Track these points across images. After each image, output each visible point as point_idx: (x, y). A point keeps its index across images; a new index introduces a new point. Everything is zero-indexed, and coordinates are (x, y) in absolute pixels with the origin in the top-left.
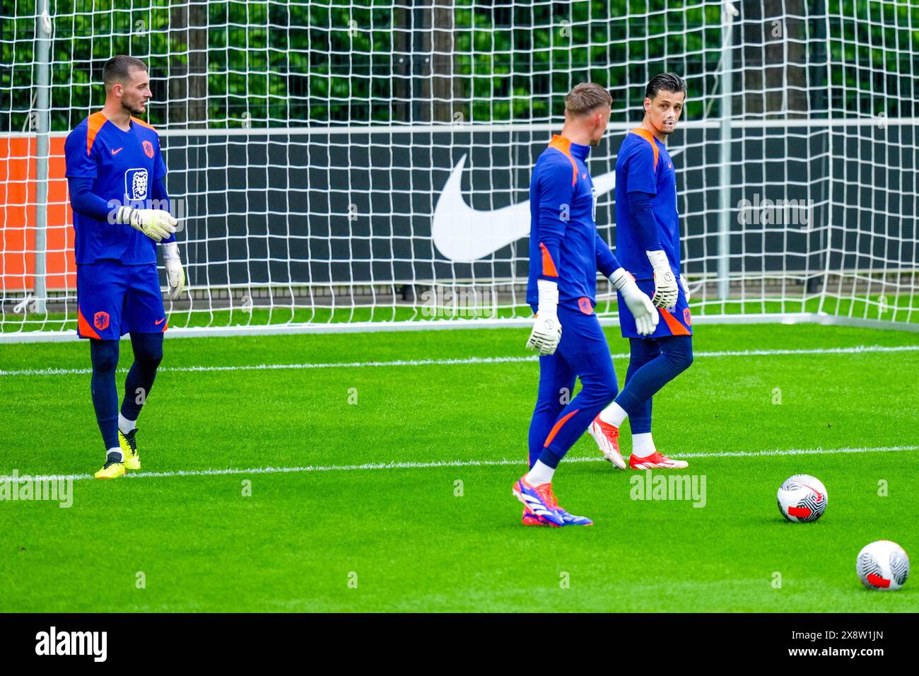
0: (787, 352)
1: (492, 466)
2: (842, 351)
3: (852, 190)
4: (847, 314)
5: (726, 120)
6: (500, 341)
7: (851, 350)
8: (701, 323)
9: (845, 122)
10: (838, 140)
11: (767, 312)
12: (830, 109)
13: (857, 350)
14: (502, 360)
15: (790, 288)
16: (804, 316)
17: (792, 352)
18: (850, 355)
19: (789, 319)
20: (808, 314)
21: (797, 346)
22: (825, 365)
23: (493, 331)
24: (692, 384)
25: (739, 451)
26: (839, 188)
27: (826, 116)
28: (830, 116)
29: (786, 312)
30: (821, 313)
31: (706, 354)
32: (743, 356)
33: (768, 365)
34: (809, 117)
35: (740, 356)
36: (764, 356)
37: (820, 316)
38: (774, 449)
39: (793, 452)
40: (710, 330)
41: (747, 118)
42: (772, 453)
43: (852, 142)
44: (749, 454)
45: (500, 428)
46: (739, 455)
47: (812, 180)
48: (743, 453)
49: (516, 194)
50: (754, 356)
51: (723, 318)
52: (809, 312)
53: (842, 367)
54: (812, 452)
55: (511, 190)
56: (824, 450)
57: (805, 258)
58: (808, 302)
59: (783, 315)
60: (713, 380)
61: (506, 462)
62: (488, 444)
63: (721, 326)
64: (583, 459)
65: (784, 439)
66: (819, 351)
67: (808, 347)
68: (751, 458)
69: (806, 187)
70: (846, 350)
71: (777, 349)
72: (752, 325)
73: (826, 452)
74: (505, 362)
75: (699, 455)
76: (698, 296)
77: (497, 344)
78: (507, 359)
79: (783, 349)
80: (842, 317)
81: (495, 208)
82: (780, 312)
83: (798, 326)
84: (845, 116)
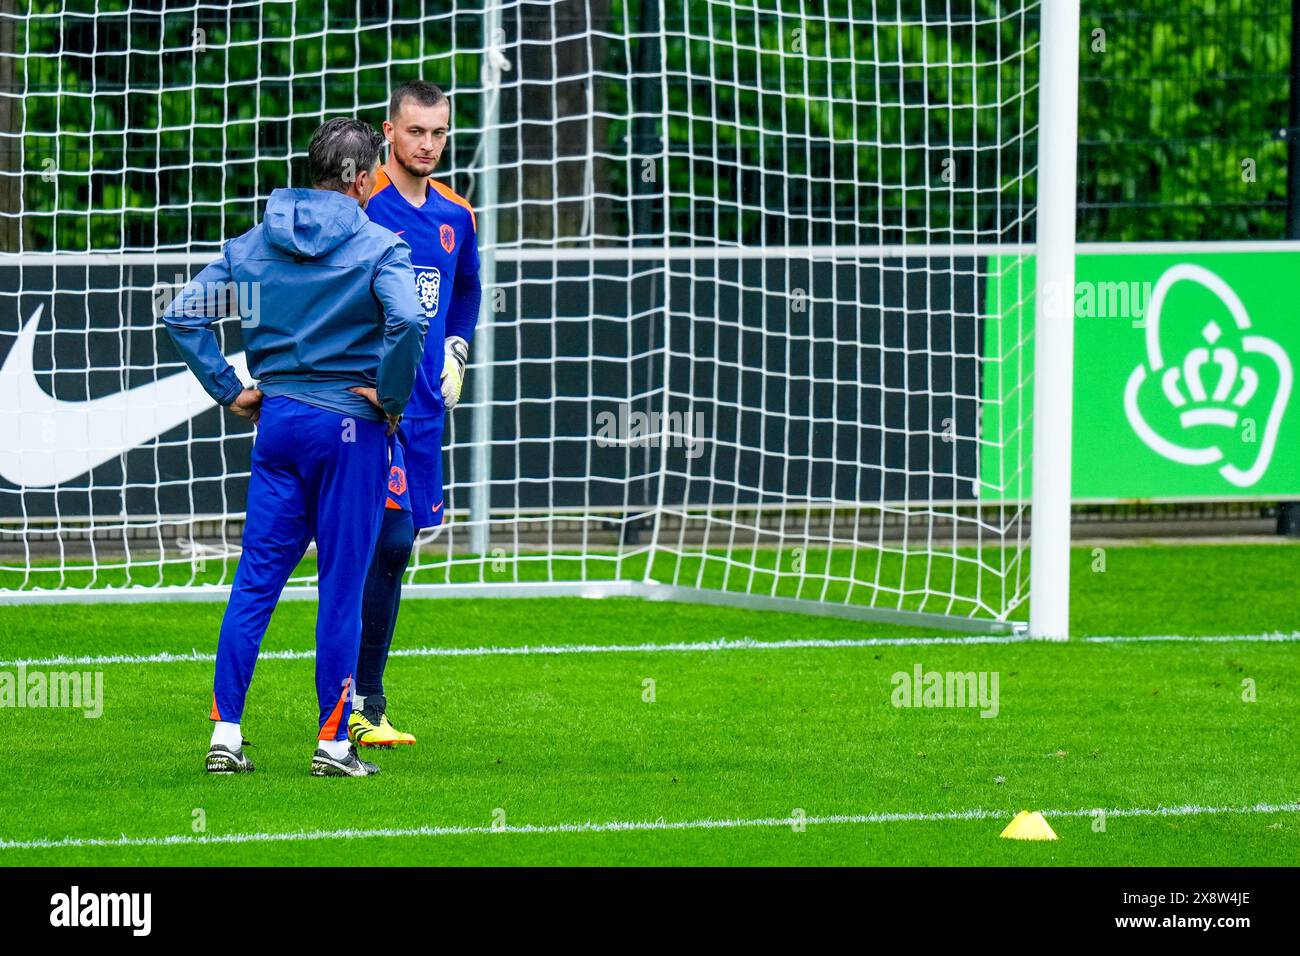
0: (594, 649)
1: (102, 848)
2: (688, 647)
3: (705, 370)
4: (693, 582)
5: (490, 249)
6: (104, 626)
7: (704, 647)
8: (445, 596)
9: (692, 253)
10: (680, 286)
11: (555, 579)
12: (667, 233)
13: (714, 646)
14: (109, 661)
15: (594, 535)
16: (620, 587)
17: (604, 649)
18: (702, 654)
19: (595, 590)
20: (628, 583)
21: (611, 638)
22: (661, 672)
23: (89, 608)
24: (435, 705)
25: (524, 823)
26: (680, 366)
27: (658, 243)
28: (667, 243)
29: (589, 578)
30: (647, 580)
31: (456, 652)
32: (519, 656)
33: (564, 672)
34: (630, 244)
35: (516, 655)
36: (556, 655)
37: (649, 586)
38: (583, 821)
39: (614, 826)
40: (461, 609)
41: (525, 246)
42: (580, 828)
43: (705, 290)
44: (541, 830)
45: (113, 781)
46: (523, 830)
47: (634, 354)
48: (529, 828)
49: (128, 374)
50: (538, 655)
51: (480, 588)
52: (627, 578)
53: (690, 676)
54: (648, 826)
55: (122, 368)
56: (668, 822)
57: (623, 485)
58: (626, 561)
59: (583, 583)
60: (472, 699)
61: (124, 841)
62: (94, 808)
63: (479, 601)
64: (257, 837)
65: (598, 802)
66: (649, 648)
67: (629, 641)
68: (543, 835)
69: (625, 364)
70: (695, 647)
71: (576, 643)
72: (531, 601)
73: (671, 826)
74: (113, 664)
75: (454, 830)
76: (438, 549)
77: (99, 632)
78: (116, 659)
79: (588, 644)
80: (687, 588)
81: (93, 397)
82: (579, 578)
83: (609, 602)
84: (693, 243)
